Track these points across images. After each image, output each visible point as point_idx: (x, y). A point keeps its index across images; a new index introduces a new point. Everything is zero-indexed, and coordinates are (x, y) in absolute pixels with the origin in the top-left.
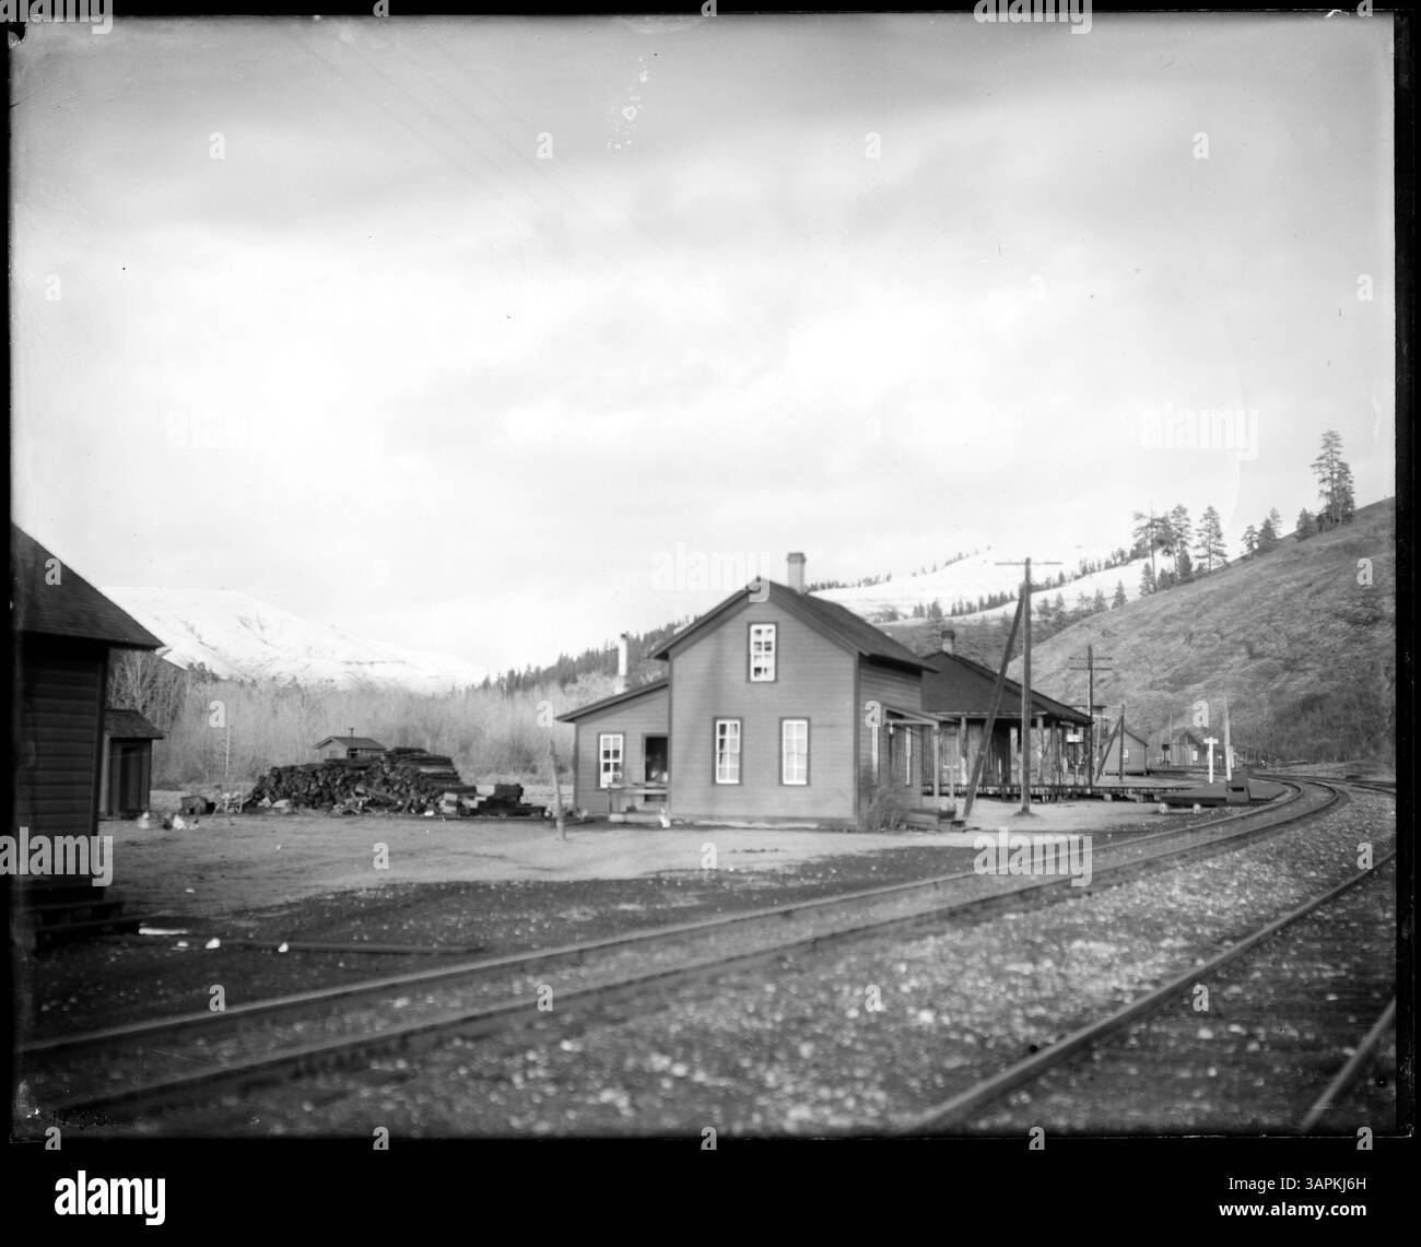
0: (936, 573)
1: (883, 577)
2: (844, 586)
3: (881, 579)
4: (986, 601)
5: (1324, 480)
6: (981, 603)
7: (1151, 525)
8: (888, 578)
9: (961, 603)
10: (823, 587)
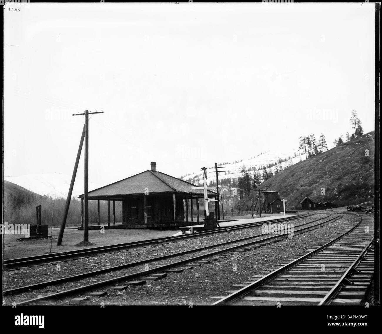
0: (255, 159)
1: (240, 160)
2: (229, 164)
3: (240, 161)
4: (268, 165)
5: (353, 124)
6: (267, 166)
7: (304, 140)
8: (242, 161)
9: (262, 166)
10: (224, 164)
